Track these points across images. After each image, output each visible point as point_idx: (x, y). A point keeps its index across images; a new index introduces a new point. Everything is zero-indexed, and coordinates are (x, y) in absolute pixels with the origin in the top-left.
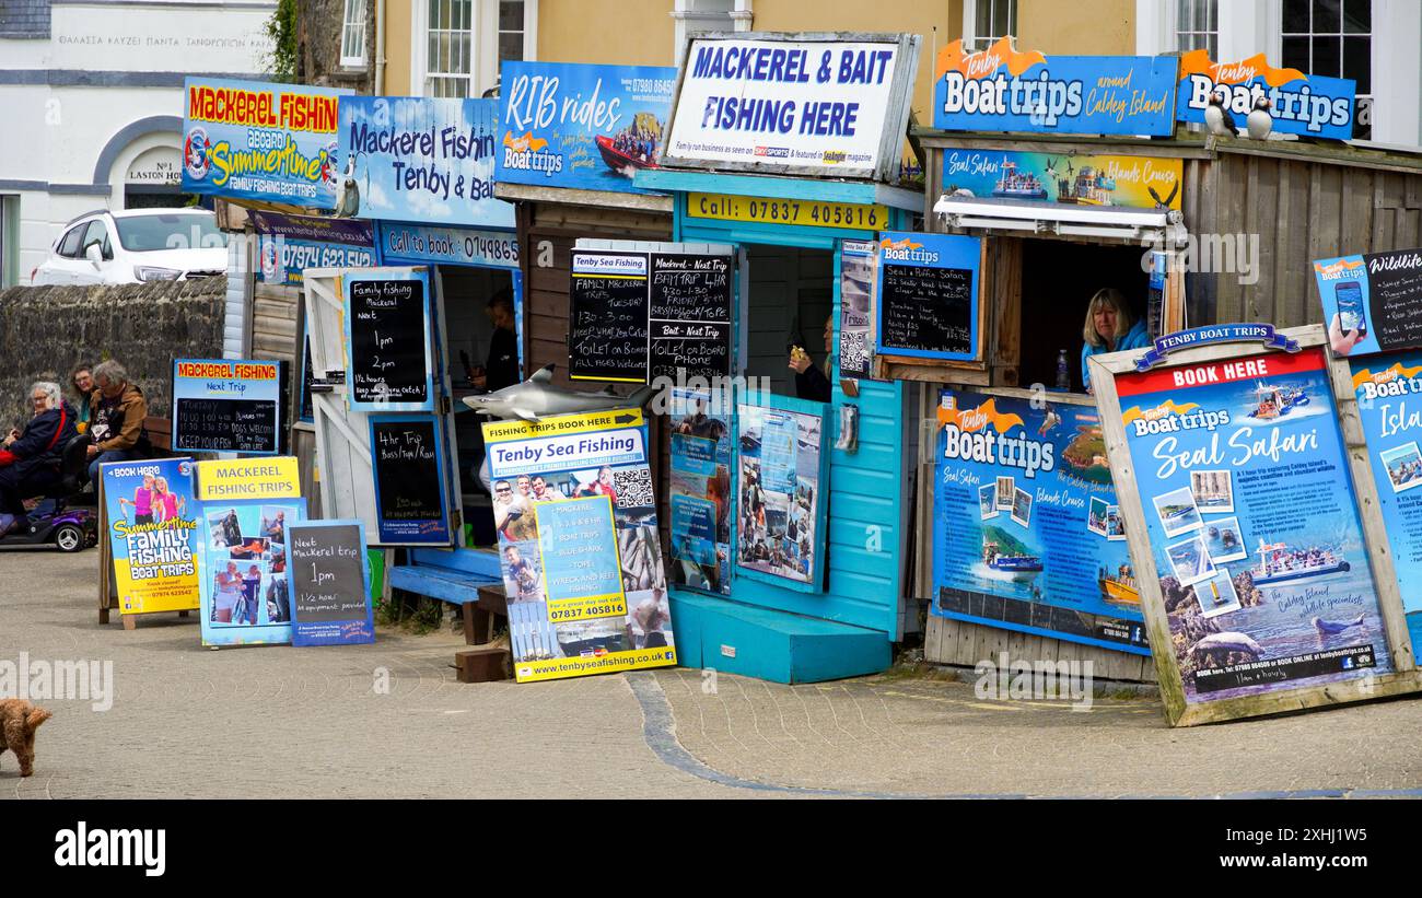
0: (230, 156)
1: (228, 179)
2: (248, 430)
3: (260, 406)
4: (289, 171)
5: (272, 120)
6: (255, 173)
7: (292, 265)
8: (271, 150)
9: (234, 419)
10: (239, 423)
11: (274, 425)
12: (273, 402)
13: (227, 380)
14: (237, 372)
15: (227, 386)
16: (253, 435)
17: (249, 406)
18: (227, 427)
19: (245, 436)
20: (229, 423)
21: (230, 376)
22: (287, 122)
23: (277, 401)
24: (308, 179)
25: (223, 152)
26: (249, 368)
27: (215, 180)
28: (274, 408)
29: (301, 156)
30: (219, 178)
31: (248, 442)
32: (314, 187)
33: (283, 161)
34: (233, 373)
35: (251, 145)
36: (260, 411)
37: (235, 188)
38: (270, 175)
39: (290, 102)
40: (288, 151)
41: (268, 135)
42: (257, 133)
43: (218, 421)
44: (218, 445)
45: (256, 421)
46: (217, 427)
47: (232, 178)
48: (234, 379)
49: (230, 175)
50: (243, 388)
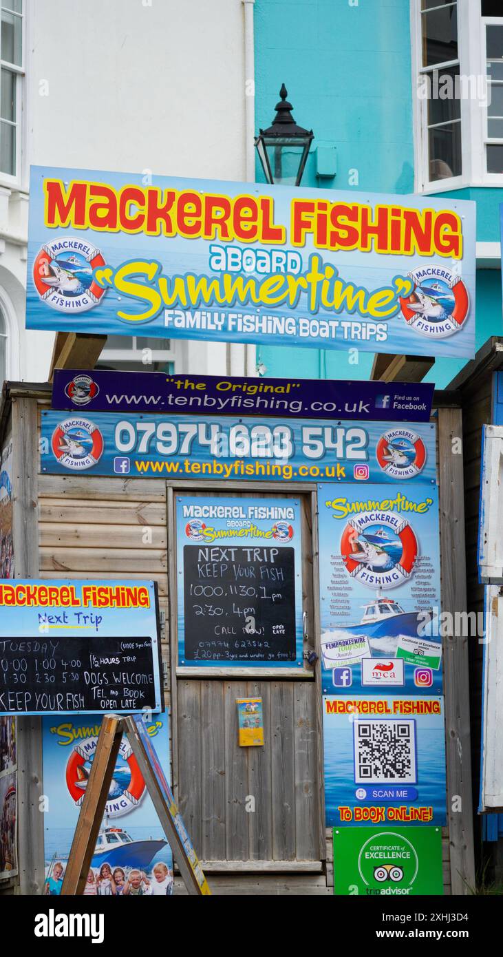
0: (163, 283)
1: (161, 313)
2: (112, 681)
3: (127, 646)
4: (319, 304)
5: (273, 234)
6: (232, 306)
7: (143, 448)
8: (270, 275)
9: (86, 666)
10: (96, 670)
11: (152, 671)
12: (148, 639)
13: (71, 610)
14: (86, 597)
15: (72, 619)
16: (119, 687)
17: (110, 645)
18: (76, 677)
19: (107, 690)
20: (80, 671)
21: (76, 602)
22: (310, 236)
23: (154, 637)
24: (366, 316)
25: (144, 275)
26: (106, 591)
27: (120, 314)
28: (150, 649)
29: (345, 285)
30: (130, 311)
31: (113, 697)
32: (380, 326)
33: (300, 290)
34: (80, 598)
35: (215, 266)
36: (128, 652)
37: (178, 325)
38: (271, 309)
39: (317, 211)
40: (314, 277)
41: (260, 254)
42: (231, 251)
43: (62, 669)
44: (63, 704)
45: (123, 667)
46: (59, 679)
47: (167, 312)
48: (81, 608)
49: (163, 308)
50: (98, 620)
